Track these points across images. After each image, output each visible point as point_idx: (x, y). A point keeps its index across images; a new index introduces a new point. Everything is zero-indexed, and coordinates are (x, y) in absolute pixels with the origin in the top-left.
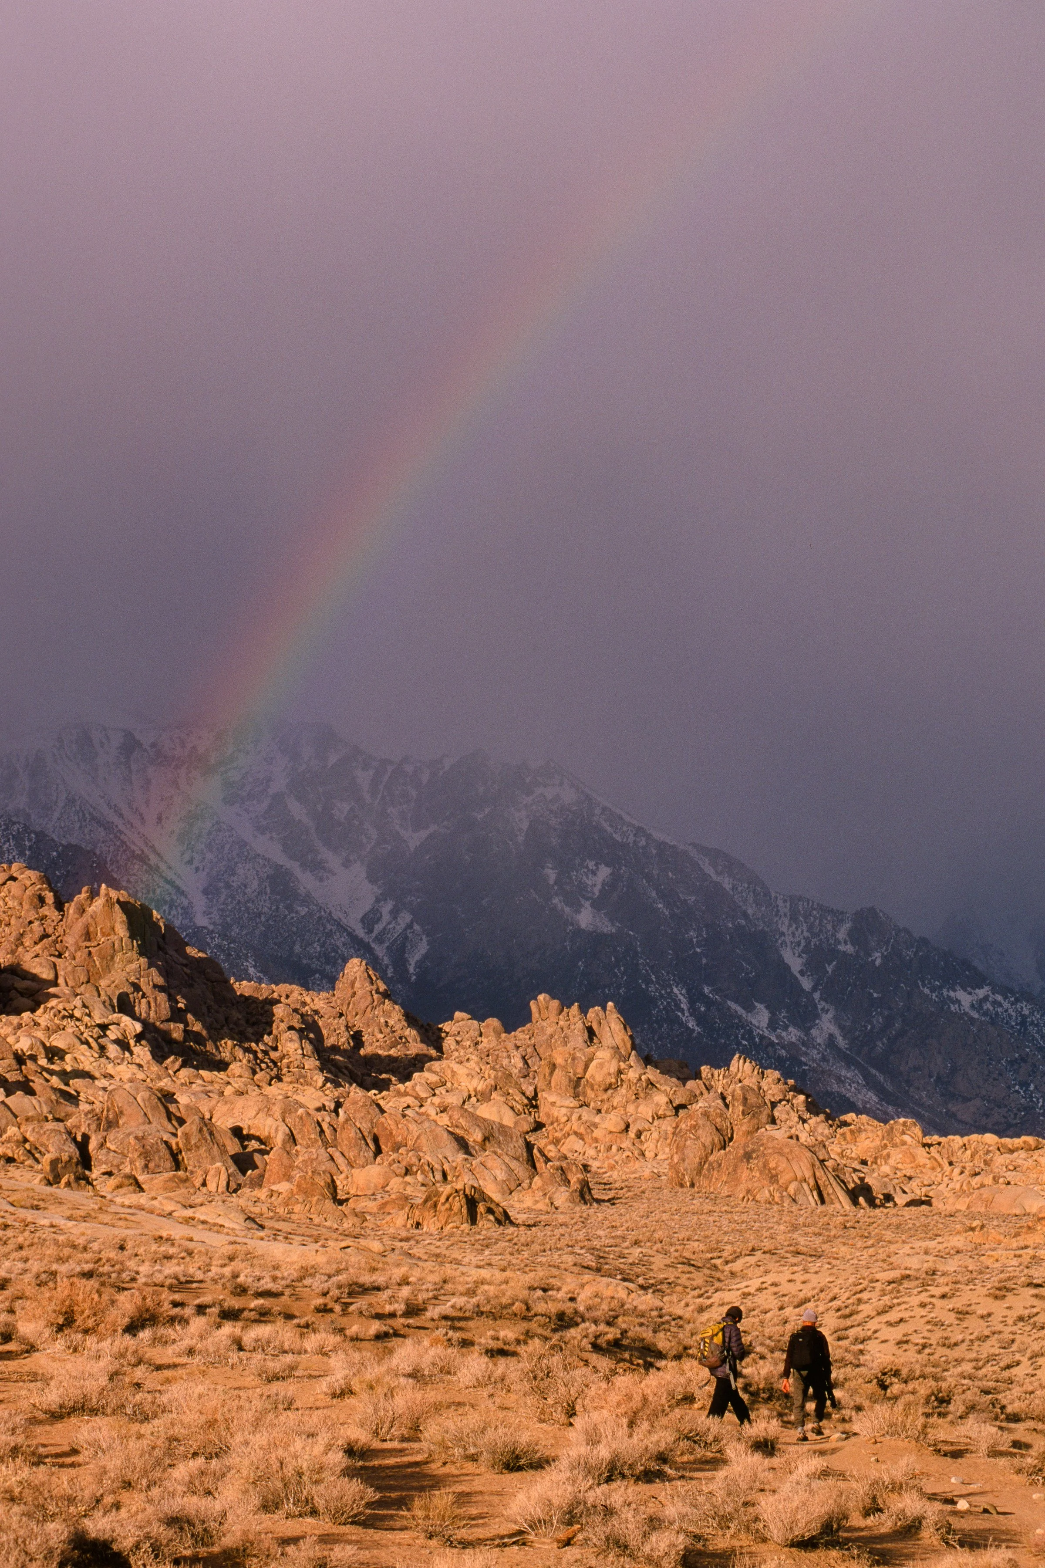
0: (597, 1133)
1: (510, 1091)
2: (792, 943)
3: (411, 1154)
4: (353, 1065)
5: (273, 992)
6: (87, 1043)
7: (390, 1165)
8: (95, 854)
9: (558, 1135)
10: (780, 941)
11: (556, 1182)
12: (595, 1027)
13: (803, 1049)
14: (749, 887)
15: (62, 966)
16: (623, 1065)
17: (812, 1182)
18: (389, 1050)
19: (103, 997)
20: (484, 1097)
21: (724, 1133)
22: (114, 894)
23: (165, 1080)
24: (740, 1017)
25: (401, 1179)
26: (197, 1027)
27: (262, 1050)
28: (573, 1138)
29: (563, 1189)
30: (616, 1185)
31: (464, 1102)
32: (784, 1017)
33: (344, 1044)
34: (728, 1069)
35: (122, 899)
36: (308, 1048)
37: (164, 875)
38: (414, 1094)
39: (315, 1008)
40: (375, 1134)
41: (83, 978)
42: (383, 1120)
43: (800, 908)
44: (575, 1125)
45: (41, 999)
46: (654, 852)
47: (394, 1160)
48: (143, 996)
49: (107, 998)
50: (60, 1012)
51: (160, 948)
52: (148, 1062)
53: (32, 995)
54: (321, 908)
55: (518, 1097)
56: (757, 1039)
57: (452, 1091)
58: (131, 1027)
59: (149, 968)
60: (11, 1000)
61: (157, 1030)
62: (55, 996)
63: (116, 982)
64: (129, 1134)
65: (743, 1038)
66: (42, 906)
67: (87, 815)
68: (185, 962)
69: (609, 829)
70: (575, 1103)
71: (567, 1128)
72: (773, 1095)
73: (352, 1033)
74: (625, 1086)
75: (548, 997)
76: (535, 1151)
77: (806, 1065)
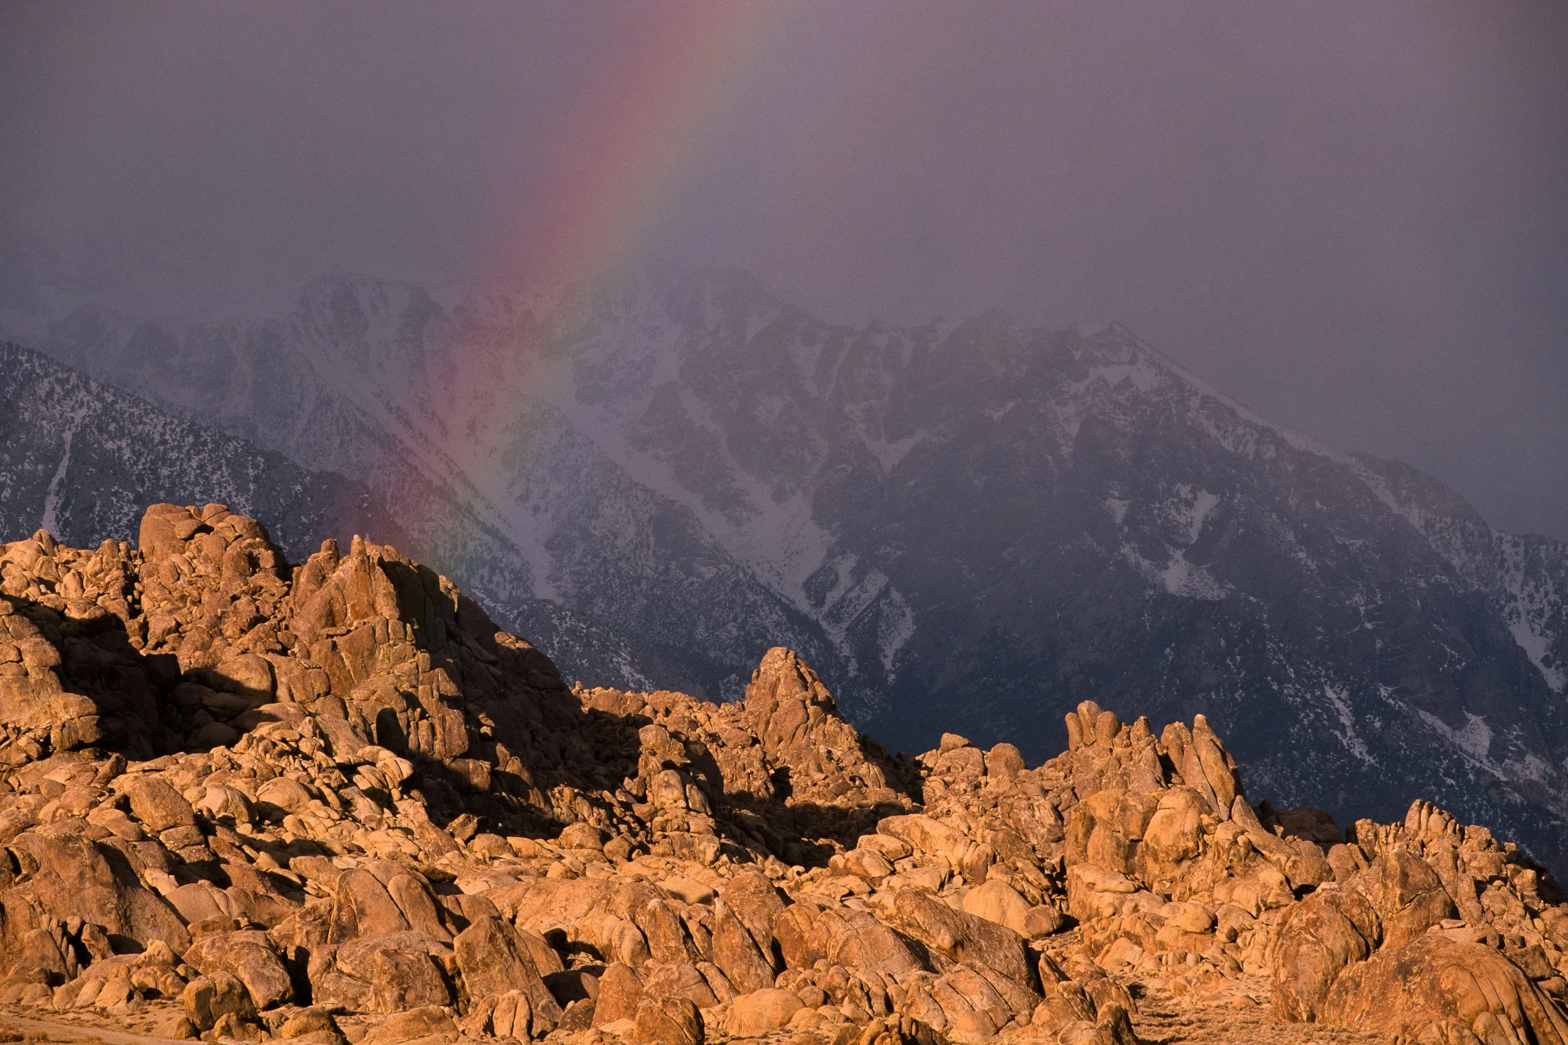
0: (1163, 934)
1: (1019, 865)
2: (1528, 613)
3: (833, 970)
4: (771, 825)
5: (645, 704)
6: (321, 797)
7: (799, 988)
8: (366, 487)
9: (1100, 937)
10: (1507, 610)
11: (1074, 1012)
12: (1174, 756)
13: (1551, 791)
14: (1453, 523)
15: (284, 667)
16: (1206, 819)
17: (1515, 1014)
18: (834, 799)
19: (353, 719)
20: (974, 875)
21: (1367, 933)
22: (373, 552)
23: (449, 855)
24: (1440, 738)
25: (813, 1011)
26: (513, 767)
27: (621, 803)
28: (1123, 942)
29: (1085, 1024)
30: (1184, 1019)
31: (942, 885)
32: (1517, 737)
33: (759, 790)
34: (1403, 825)
35: (386, 559)
36: (696, 797)
37: (480, 518)
38: (860, 871)
39: (712, 731)
40: (774, 938)
41: (319, 687)
42: (788, 915)
43: (1543, 555)
44: (1127, 921)
45: (247, 723)
46: (1290, 468)
47: (805, 980)
48: (423, 716)
49: (359, 721)
50: (274, 745)
51: (450, 635)
52: (421, 826)
53: (233, 717)
54: (738, 567)
55: (1033, 875)
56: (1471, 777)
57: (922, 865)
58: (393, 767)
59: (432, 668)
60: (198, 726)
61: (446, 772)
62: (272, 718)
63: (379, 692)
64: (374, 948)
65: (1447, 774)
66: (254, 572)
67: (352, 425)
68: (492, 657)
69: (1213, 432)
70: (1128, 885)
71: (1113, 927)
72: (1480, 869)
73: (772, 772)
74: (1210, 854)
75: (1094, 706)
76: (1042, 963)
77: (1556, 818)
